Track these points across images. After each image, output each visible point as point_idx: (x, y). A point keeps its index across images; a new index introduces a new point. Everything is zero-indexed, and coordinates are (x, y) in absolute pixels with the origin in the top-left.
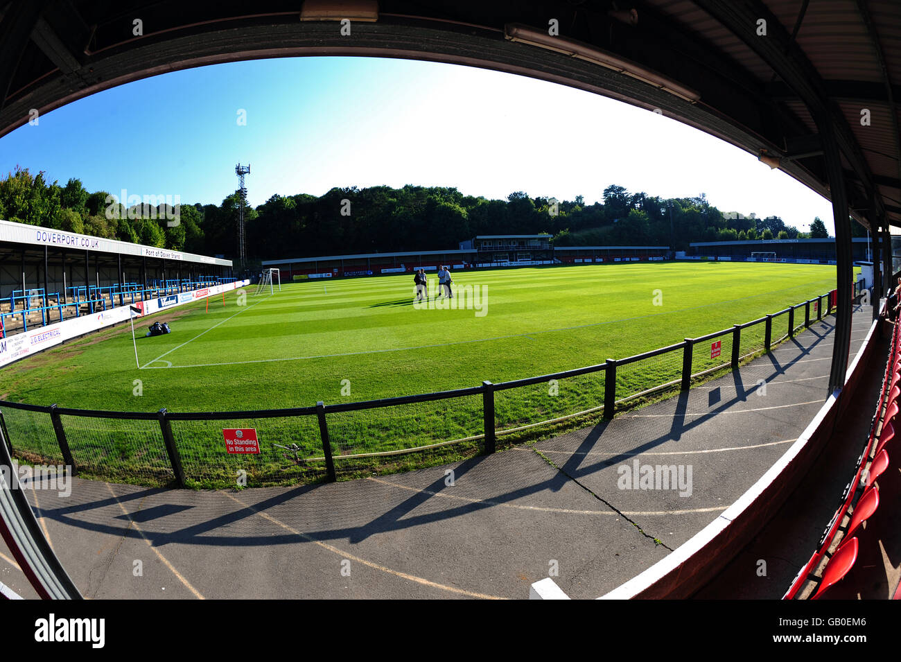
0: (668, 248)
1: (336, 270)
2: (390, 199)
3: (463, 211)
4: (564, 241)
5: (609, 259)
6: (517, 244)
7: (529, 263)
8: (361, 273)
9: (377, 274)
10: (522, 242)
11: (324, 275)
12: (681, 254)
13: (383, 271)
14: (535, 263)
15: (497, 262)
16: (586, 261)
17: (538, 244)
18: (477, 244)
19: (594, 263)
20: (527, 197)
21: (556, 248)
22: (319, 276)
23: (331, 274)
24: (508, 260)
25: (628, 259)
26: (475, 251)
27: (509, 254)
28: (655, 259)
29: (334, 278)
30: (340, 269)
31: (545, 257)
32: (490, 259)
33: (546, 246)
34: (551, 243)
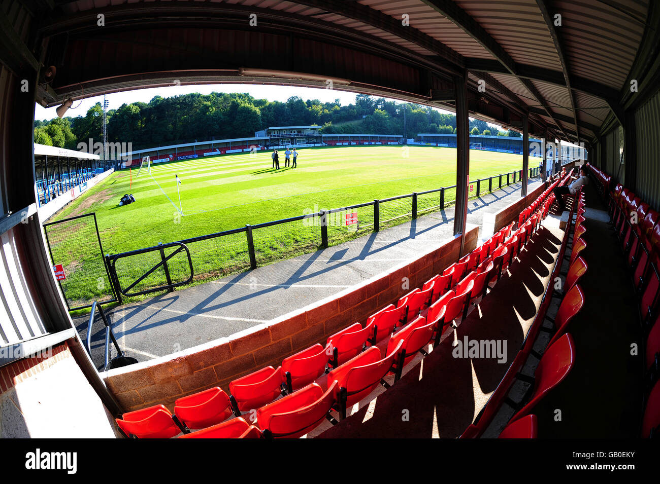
0: (402, 136)
1: (171, 156)
2: (205, 103)
3: (257, 110)
4: (328, 130)
5: (360, 143)
6: (296, 133)
7: (305, 146)
8: (190, 156)
9: (201, 156)
10: (299, 131)
11: (164, 160)
12: (411, 141)
13: (205, 154)
14: (309, 145)
15: (283, 145)
16: (344, 144)
17: (311, 132)
18: (269, 133)
19: (350, 145)
20: (301, 100)
21: (324, 135)
22: (160, 161)
23: (169, 159)
24: (290, 144)
25: (373, 143)
26: (268, 138)
27: (291, 140)
28: (392, 143)
29: (171, 162)
30: (174, 155)
31: (316, 141)
32: (277, 143)
33: (316, 134)
34: (319, 131)
